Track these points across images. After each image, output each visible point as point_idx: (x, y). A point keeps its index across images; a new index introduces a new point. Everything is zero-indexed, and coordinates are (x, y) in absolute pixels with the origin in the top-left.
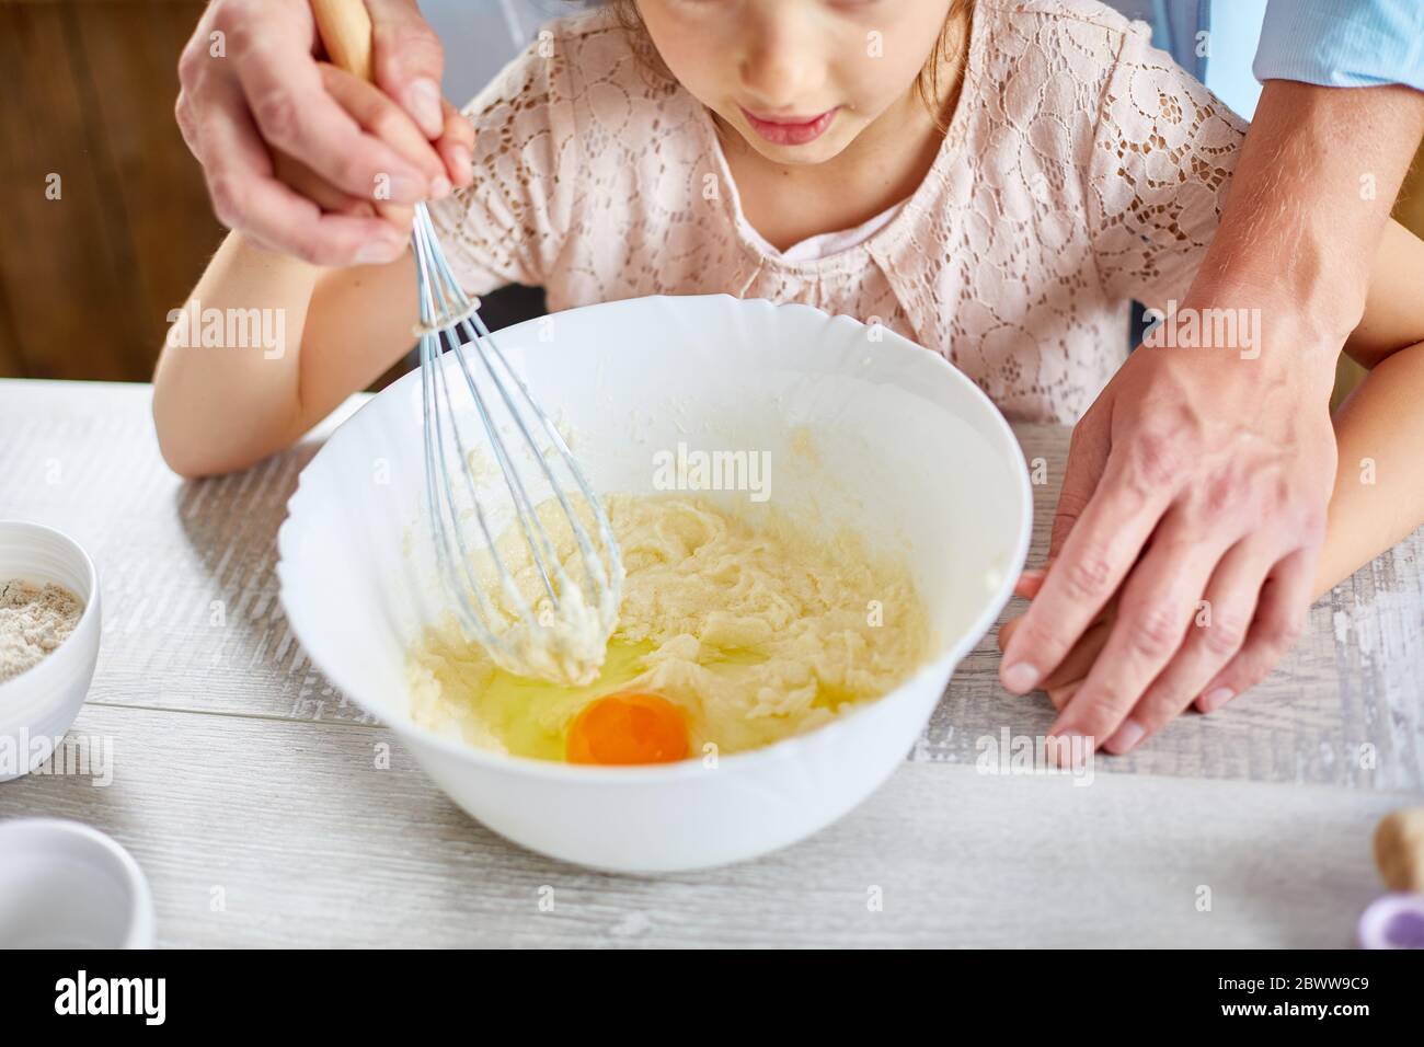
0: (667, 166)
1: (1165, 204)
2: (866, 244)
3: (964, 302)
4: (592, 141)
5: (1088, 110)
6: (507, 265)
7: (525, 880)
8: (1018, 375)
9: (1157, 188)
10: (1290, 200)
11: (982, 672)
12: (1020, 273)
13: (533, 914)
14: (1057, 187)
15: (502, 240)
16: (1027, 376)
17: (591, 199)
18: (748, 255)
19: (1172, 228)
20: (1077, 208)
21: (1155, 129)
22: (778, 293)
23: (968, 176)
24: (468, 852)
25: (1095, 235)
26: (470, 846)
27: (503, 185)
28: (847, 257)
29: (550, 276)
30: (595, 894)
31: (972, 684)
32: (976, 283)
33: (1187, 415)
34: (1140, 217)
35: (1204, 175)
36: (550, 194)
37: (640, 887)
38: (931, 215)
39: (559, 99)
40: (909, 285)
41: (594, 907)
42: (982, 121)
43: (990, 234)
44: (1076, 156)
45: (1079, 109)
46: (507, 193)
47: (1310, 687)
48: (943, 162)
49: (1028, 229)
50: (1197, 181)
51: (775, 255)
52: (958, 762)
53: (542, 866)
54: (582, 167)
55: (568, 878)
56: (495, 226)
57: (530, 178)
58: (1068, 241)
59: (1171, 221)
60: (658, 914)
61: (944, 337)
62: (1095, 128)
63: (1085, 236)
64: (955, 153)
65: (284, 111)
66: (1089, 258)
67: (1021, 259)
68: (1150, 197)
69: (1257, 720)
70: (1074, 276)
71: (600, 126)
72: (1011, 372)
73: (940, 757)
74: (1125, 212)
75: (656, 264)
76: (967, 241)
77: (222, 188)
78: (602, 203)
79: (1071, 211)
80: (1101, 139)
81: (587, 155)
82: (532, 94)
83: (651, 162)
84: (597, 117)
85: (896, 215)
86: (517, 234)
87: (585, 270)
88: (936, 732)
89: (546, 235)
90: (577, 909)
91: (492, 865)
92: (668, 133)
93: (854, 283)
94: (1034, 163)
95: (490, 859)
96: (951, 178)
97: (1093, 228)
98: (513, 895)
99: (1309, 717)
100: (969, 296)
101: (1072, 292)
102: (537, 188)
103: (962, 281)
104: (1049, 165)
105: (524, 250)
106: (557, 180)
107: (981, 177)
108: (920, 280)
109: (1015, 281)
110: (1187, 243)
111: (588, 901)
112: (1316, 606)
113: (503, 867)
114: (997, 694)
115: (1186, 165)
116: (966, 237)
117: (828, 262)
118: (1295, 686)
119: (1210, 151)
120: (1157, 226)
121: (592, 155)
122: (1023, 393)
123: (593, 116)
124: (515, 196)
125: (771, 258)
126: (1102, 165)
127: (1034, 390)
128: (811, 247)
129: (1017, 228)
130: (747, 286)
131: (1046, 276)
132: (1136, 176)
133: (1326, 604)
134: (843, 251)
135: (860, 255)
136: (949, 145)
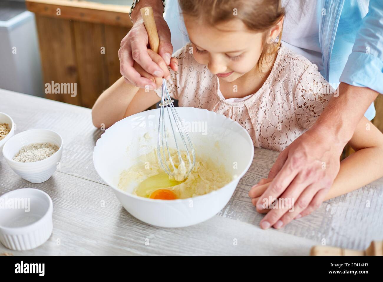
0: (206, 76)
1: (312, 105)
2: (244, 101)
3: (264, 119)
4: (191, 68)
5: (296, 80)
6: (170, 93)
7: (132, 223)
8: (275, 139)
9: (310, 101)
10: (338, 109)
11: (244, 201)
12: (277, 115)
13: (132, 230)
14: (288, 97)
15: (170, 87)
16: (277, 140)
17: (189, 81)
18: (218, 98)
19: (313, 111)
20: (292, 102)
21: (311, 87)
22: (223, 108)
23: (269, 91)
24: (123, 216)
25: (296, 109)
26: (124, 215)
27: (171, 75)
28: (239, 103)
29: (179, 97)
30: (145, 229)
31: (241, 203)
32: (267, 115)
33: (305, 154)
34: (306, 107)
35: (321, 100)
36: (180, 78)
37: (156, 230)
38: (259, 98)
39: (185, 58)
40: (252, 112)
41: (145, 232)
42: (274, 79)
43: (272, 104)
44: (292, 90)
45: (294, 80)
46: (172, 76)
47: (315, 219)
48: (264, 87)
49: (281, 105)
50: (319, 101)
51: (224, 99)
52: (232, 218)
53: (138, 221)
54: (188, 74)
55: (141, 225)
56: (168, 83)
57: (177, 74)
58: (289, 109)
59: (313, 109)
60: (157, 236)
61: (258, 126)
62: (297, 85)
63: (293, 109)
64: (267, 85)
65: (138, 54)
66: (294, 114)
67: (278, 111)
68: (309, 103)
69: (301, 223)
70: (290, 118)
71: (193, 65)
72: (273, 138)
73: (228, 217)
74: (303, 105)
75: (200, 98)
76: (267, 105)
77: (122, 67)
78: (191, 82)
79: (290, 103)
80: (298, 87)
81: (189, 71)
82: (181, 56)
83: (203, 75)
84: (193, 63)
85: (252, 96)
86: (173, 86)
87: (186, 97)
88: (230, 211)
89: (179, 87)
90: (141, 231)
91: (127, 219)
92: (207, 70)
93: (241, 110)
94: (283, 90)
95: (127, 218)
96: (265, 91)
97: (295, 108)
98: (130, 226)
99: (312, 225)
100: (265, 118)
101: (289, 122)
102: (178, 76)
103: (264, 114)
104: (286, 91)
105: (174, 90)
106: (182, 76)
107: (272, 91)
108: (254, 112)
109: (276, 116)
110: (316, 115)
111: (144, 230)
112: (324, 202)
113: (129, 220)
114: (246, 206)
115: (317, 97)
116: (267, 104)
117: (235, 104)
118: (312, 218)
119: (323, 95)
120: (310, 110)
121: (190, 71)
122: (276, 143)
123: (192, 63)
124: (174, 77)
125: (222, 100)
126: (298, 93)
127: (278, 143)
128: (233, 99)
129: (278, 104)
130: (217, 105)
131: (283, 116)
132: (305, 97)
133: (327, 202)
134: (238, 102)
135: (242, 104)
136: (266, 83)
